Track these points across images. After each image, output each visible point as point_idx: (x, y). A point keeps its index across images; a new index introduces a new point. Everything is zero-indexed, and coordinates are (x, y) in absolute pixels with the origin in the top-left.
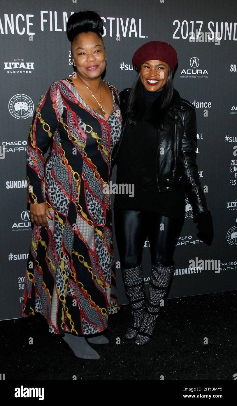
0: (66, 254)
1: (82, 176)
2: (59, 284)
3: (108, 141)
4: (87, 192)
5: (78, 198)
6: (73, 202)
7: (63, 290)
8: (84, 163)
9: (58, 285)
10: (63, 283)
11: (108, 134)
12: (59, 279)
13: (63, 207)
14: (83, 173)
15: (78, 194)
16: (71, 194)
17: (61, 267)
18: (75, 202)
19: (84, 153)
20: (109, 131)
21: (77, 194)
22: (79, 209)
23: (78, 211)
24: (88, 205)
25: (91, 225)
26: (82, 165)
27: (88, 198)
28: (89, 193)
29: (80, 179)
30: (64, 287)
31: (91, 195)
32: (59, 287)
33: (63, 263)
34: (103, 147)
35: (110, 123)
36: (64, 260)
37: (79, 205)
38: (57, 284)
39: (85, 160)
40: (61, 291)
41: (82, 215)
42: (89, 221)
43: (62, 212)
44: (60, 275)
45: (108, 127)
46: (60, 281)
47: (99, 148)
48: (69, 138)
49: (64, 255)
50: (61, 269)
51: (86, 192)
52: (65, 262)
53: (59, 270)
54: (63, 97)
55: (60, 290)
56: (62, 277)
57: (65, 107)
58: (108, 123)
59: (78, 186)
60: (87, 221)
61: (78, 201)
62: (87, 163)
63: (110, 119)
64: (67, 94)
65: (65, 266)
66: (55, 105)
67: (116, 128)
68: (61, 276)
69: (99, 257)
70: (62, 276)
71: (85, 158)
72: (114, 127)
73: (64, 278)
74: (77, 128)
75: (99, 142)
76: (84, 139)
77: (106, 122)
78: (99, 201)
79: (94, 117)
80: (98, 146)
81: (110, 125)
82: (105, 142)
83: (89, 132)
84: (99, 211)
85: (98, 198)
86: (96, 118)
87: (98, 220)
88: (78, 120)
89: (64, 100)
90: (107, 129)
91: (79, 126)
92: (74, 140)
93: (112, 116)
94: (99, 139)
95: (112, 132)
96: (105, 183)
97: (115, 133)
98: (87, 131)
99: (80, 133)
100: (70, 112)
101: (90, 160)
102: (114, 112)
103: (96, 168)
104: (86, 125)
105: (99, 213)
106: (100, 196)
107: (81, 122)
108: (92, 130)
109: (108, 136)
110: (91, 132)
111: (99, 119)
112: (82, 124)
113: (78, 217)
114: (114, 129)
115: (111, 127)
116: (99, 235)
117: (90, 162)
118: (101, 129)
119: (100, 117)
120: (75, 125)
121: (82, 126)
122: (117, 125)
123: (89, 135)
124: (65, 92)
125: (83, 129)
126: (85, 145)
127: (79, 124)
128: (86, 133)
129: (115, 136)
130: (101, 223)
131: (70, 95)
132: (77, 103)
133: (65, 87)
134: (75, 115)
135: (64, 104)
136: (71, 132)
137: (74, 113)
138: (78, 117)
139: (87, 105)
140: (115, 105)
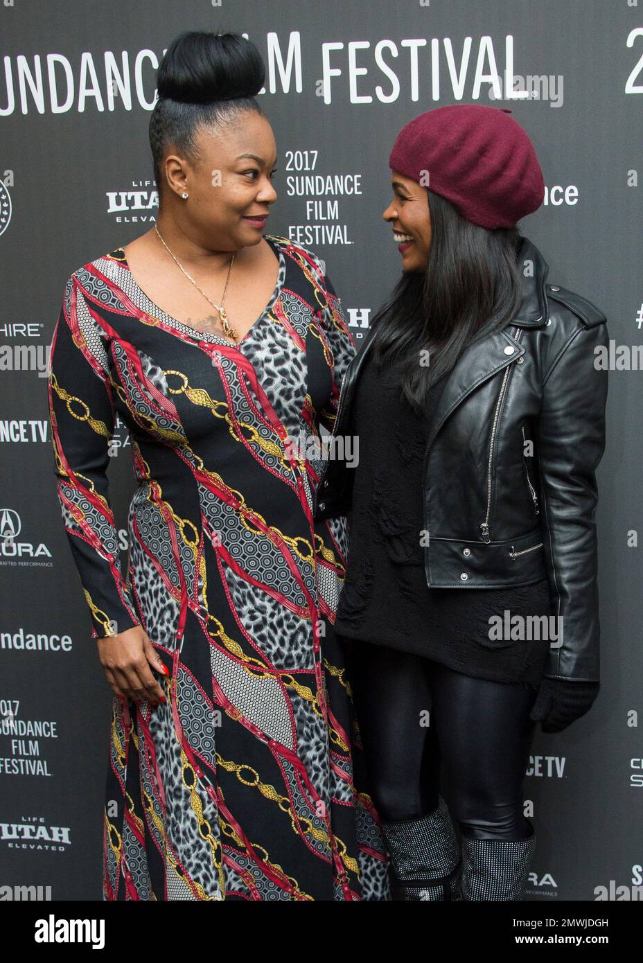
0: (201, 770)
1: (205, 530)
2: (198, 866)
3: (259, 406)
4: (230, 576)
5: (203, 597)
6: (192, 609)
7: (213, 881)
8: (203, 490)
9: (194, 873)
10: (209, 860)
11: (250, 385)
12: (194, 852)
13: (164, 628)
14: (204, 520)
15: (203, 584)
16: (184, 587)
17: (191, 813)
18: (196, 610)
19: (195, 459)
20: (253, 377)
21: (199, 584)
22: (213, 628)
23: (212, 634)
24: (240, 615)
25: (261, 674)
26: (198, 498)
27: (235, 594)
28: (237, 579)
29: (200, 538)
30: (214, 873)
31: (247, 583)
32: (200, 875)
33: (195, 801)
34: (251, 429)
35: (250, 352)
36: (198, 791)
37: (212, 617)
38: (191, 869)
39: (203, 479)
40: (208, 888)
41: (224, 647)
42: (251, 662)
44: (196, 838)
45: (245, 364)
46: (197, 856)
47: (238, 436)
49: (196, 776)
50: (193, 820)
51: (227, 576)
52: (201, 796)
53: (188, 823)
54: (91, 304)
55: (205, 886)
56: (204, 844)
57: (103, 333)
58: (243, 352)
59: (199, 561)
60: (244, 664)
61: (204, 605)
62: (212, 488)
63: (250, 341)
64: (105, 297)
65: (204, 807)
66: (78, 337)
67: (278, 362)
68: (198, 842)
70: (201, 841)
71: (199, 473)
72: (268, 360)
73: (208, 847)
74: (143, 387)
75: (224, 415)
76: (172, 415)
77: (236, 350)
78: (276, 597)
79: (188, 342)
80: (231, 428)
81: (251, 356)
82: (250, 411)
83: (178, 392)
84: (285, 627)
85: (273, 589)
86: (196, 345)
87: (299, 658)
88: (143, 365)
89: (96, 314)
90: (243, 371)
91: (146, 379)
92: (149, 424)
93: (260, 328)
94: (220, 406)
95: (266, 377)
96: (294, 542)
97: (278, 380)
98: (171, 390)
99: (154, 400)
100: (119, 347)
101: (218, 477)
102: (270, 317)
103: (241, 500)
104: (166, 371)
105: (284, 633)
106: (277, 582)
107: (150, 367)
108: (186, 383)
109: (253, 391)
110: (183, 389)
111: (207, 345)
112: (153, 372)
113: (215, 653)
114: (271, 366)
115: (256, 363)
116: (305, 701)
117: (218, 484)
118: (219, 375)
119: (209, 341)
120: (138, 379)
121: (156, 377)
122: (281, 352)
123: (182, 401)
124: (96, 292)
125: (159, 386)
126: (181, 434)
127: (146, 374)
128: (169, 396)
129: (282, 387)
130: (307, 663)
131: (112, 297)
132: (134, 313)
133: (95, 278)
134: (132, 350)
135: (98, 326)
136: (134, 402)
137: (129, 345)
138: (142, 355)
139: (163, 314)
140: (277, 295)
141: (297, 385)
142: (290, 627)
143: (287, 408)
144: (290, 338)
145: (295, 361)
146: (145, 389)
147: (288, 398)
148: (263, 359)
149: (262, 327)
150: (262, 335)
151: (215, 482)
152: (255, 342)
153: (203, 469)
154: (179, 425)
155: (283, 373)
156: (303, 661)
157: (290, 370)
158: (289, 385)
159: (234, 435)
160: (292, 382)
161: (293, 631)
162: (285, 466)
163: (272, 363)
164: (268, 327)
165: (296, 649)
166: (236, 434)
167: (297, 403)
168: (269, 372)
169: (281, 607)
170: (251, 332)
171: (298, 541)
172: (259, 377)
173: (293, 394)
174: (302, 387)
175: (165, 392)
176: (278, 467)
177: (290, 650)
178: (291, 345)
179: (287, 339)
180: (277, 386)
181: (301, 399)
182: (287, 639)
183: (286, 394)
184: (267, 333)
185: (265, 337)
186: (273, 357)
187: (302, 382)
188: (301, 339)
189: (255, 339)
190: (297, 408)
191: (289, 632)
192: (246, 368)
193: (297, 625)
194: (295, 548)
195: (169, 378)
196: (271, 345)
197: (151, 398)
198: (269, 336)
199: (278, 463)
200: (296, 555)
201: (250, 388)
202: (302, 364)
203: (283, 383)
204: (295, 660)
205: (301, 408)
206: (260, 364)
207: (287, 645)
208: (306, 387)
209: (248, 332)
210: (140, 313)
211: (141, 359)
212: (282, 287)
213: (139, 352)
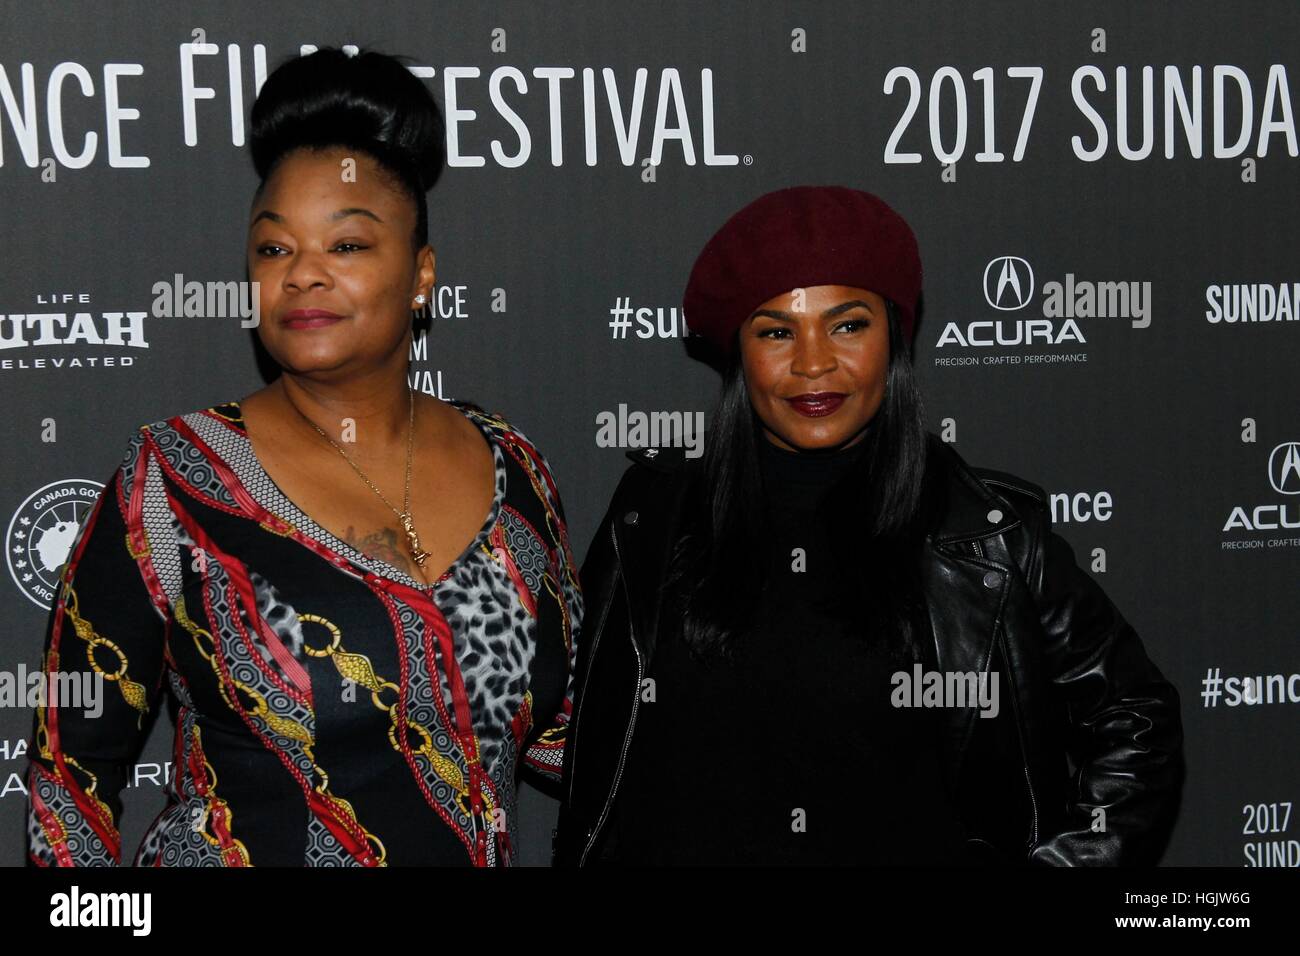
3: (448, 699)
8: (316, 828)
11: (441, 659)
19: (315, 772)
20: (447, 646)
26: (304, 841)
34: (423, 733)
39: (321, 809)
45: (438, 623)
47: (399, 742)
48: (225, 697)
54: (173, 488)
57: (186, 541)
58: (438, 602)
62: (333, 826)
63: (450, 584)
64: (199, 477)
66: (138, 540)
67: (493, 629)
71: (316, 797)
72: (476, 623)
74: (254, 636)
75: (390, 706)
76: (300, 693)
77: (426, 596)
79: (347, 572)
80: (393, 728)
81: (450, 611)
82: (432, 705)
83: (320, 654)
86: (361, 578)
88: (258, 598)
89: (179, 508)
90: (434, 634)
91: (263, 624)
92: (250, 703)
93: (467, 566)
94: (387, 688)
95: (468, 650)
97: (487, 659)
98: (307, 648)
99: (274, 663)
101: (348, 807)
102: (485, 549)
103: (380, 855)
104: (303, 615)
107: (272, 604)
108: (337, 640)
109: (444, 670)
110: (330, 650)
111: (379, 581)
112: (278, 613)
114: (479, 633)
115: (457, 625)
117: (346, 821)
118: (394, 634)
119: (383, 574)
120: (246, 621)
121: (283, 623)
122: (498, 613)
123: (323, 670)
124: (184, 468)
125: (286, 639)
126: (308, 727)
127: (265, 615)
128: (303, 658)
129: (491, 672)
131: (213, 479)
132: (250, 512)
133: (187, 443)
134: (241, 571)
135: (179, 527)
136: (230, 661)
137: (235, 563)
138: (258, 582)
139: (304, 518)
140: (496, 515)
141: (517, 673)
143: (492, 710)
144: (515, 590)
145: (518, 631)
146: (258, 641)
147: (497, 693)
148: (469, 619)
149: (472, 565)
150: (470, 577)
151: (342, 817)
152: (457, 588)
153: (325, 792)
154: (309, 713)
155: (498, 648)
157: (508, 646)
158: (503, 672)
159: (393, 739)
160: (509, 667)
162: (462, 806)
163: (483, 627)
164: (481, 567)
166: (397, 738)
167: (510, 704)
168: (475, 644)
170: (452, 571)
172: (459, 649)
173: (506, 687)
174: (523, 677)
175: (296, 651)
176: (452, 806)
178: (516, 603)
179: (510, 592)
180: (482, 672)
181: (518, 698)
183: (497, 686)
184: (480, 576)
185: (476, 583)
186: (485, 618)
187: (525, 669)
188: (530, 595)
189: (458, 582)
190: (507, 712)
192: (439, 629)
195: (307, 627)
196: (484, 598)
197: (267, 656)
198: (482, 582)
199: (452, 799)
201: (440, 665)
202: (528, 639)
203: (495, 665)
205: (513, 714)
206: (463, 626)
208: (529, 678)
209: (447, 568)
210: (262, 512)
211: (256, 588)
212: (504, 502)
213: (253, 576)
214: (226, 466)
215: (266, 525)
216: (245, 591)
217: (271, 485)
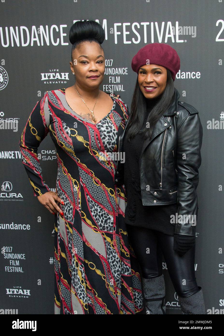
0: (81, 262)
1: (81, 183)
2: (81, 294)
3: (99, 145)
4: (89, 199)
5: (80, 205)
6: (77, 209)
7: (85, 298)
8: (80, 169)
9: (79, 296)
10: (84, 292)
11: (97, 138)
12: (79, 289)
13: (70, 216)
14: (81, 179)
15: (80, 201)
16: (74, 202)
17: (78, 277)
18: (78, 209)
19: (77, 159)
20: (99, 135)
21: (79, 201)
22: (83, 216)
23: (82, 217)
24: (92, 211)
25: (97, 231)
26: (78, 172)
27: (90, 204)
28: (91, 199)
29: (79, 186)
30: (86, 296)
31: (93, 201)
32: (81, 297)
33: (79, 273)
34: (96, 152)
35: (99, 127)
36: (80, 269)
37: (82, 212)
38: (79, 295)
39: (80, 166)
40: (84, 301)
41: (86, 222)
42: (94, 228)
43: (70, 221)
44: (80, 285)
45: (97, 131)
46: (80, 290)
47: (92, 154)
48: (58, 144)
49: (79, 264)
50: (79, 279)
51: (88, 198)
52: (81, 271)
53: (77, 280)
54: (50, 103)
55: (83, 300)
56: (82, 286)
57: (51, 114)
58: (97, 127)
59: (79, 193)
60: (92, 228)
61: (80, 208)
62: (83, 169)
63: (100, 124)
64: (54, 102)
65: (82, 274)
66: (42, 112)
67: (108, 132)
68: (80, 286)
69: (110, 264)
70: (81, 285)
71: (79, 163)
72: (105, 131)
73: (84, 287)
74: (62, 132)
75: (88, 146)
76: (70, 143)
77: (95, 126)
78: (102, 207)
79: (79, 121)
80: (89, 151)
81: (100, 129)
82: (96, 146)
83: (74, 136)
84: (104, 217)
85: (101, 204)
86: (82, 122)
87: (107, 227)
89: (50, 107)
90: (96, 133)
91: (64, 130)
92: (62, 145)
93: (104, 121)
94: (87, 143)
95: (103, 136)
96: (109, 189)
97: (107, 138)
98: (71, 135)
99: (65, 137)
100: (56, 119)
101: (85, 165)
102: (108, 118)
103: (93, 174)
104: (71, 129)
105: (103, 219)
106: (103, 202)
108: (77, 133)
109: (98, 140)
110: (75, 135)
111: (85, 123)
112: (66, 128)
113: (83, 223)
114: (105, 133)
115: (101, 131)
116: (108, 242)
117: (85, 168)
118: (88, 133)
119: (86, 121)
120: (61, 130)
121: (67, 130)
122: (110, 129)
123: (74, 139)
124: (52, 100)
125: (68, 133)
126: (73, 150)
127: (64, 128)
128: (71, 137)
129: (108, 141)
130: (110, 230)
131: (57, 102)
132: (62, 109)
133: (53, 95)
134: (60, 120)
135: (50, 111)
136: (58, 137)
137: (59, 119)
138: (63, 122)
139: (72, 110)
140: (112, 112)
141: (113, 141)
142: (105, 217)
143: (109, 148)
144: (114, 125)
145: (114, 133)
146: (63, 133)
147: (109, 145)
148: (103, 130)
149: (105, 120)
150: (104, 123)
151: (84, 167)
152: (101, 125)
153: (80, 162)
154: (72, 147)
155: (109, 136)
156: (109, 229)
157: (111, 136)
158: (110, 141)
159: (90, 153)
160: (111, 140)
161: (106, 219)
162: (107, 165)
163: (106, 132)
164: (107, 121)
165: (107, 224)
166: (91, 153)
167: (112, 147)
168: (105, 135)
169: (103, 210)
170: (101, 121)
171: (110, 189)
172: (101, 136)
173: (111, 144)
174: (115, 142)
175: (69, 135)
176: (105, 165)
177: (104, 224)
178: (113, 128)
179: (112, 126)
180: (106, 140)
181: (114, 146)
182: (104, 221)
183: (109, 143)
184: (106, 122)
185: (105, 123)
186: (107, 130)
187: (115, 140)
188: (117, 126)
189: (102, 123)
190: (112, 148)
191: (105, 219)
192: (97, 132)
193: (108, 217)
194: (109, 192)
195: (71, 131)
196: (106, 126)
197: (64, 136)
198: (106, 123)
199: (105, 163)
200: (109, 194)
201: (98, 139)
202: (116, 135)
203: (109, 139)
204: (106, 228)
205: (113, 149)
206: (102, 132)
207: (104, 223)
208: (116, 142)
209: (100, 121)
210: (65, 109)
211: (63, 124)
212: (113, 110)
213: (62, 121)
214: (60, 100)
215: (65, 112)
216: (61, 124)
217: (67, 104)
